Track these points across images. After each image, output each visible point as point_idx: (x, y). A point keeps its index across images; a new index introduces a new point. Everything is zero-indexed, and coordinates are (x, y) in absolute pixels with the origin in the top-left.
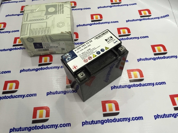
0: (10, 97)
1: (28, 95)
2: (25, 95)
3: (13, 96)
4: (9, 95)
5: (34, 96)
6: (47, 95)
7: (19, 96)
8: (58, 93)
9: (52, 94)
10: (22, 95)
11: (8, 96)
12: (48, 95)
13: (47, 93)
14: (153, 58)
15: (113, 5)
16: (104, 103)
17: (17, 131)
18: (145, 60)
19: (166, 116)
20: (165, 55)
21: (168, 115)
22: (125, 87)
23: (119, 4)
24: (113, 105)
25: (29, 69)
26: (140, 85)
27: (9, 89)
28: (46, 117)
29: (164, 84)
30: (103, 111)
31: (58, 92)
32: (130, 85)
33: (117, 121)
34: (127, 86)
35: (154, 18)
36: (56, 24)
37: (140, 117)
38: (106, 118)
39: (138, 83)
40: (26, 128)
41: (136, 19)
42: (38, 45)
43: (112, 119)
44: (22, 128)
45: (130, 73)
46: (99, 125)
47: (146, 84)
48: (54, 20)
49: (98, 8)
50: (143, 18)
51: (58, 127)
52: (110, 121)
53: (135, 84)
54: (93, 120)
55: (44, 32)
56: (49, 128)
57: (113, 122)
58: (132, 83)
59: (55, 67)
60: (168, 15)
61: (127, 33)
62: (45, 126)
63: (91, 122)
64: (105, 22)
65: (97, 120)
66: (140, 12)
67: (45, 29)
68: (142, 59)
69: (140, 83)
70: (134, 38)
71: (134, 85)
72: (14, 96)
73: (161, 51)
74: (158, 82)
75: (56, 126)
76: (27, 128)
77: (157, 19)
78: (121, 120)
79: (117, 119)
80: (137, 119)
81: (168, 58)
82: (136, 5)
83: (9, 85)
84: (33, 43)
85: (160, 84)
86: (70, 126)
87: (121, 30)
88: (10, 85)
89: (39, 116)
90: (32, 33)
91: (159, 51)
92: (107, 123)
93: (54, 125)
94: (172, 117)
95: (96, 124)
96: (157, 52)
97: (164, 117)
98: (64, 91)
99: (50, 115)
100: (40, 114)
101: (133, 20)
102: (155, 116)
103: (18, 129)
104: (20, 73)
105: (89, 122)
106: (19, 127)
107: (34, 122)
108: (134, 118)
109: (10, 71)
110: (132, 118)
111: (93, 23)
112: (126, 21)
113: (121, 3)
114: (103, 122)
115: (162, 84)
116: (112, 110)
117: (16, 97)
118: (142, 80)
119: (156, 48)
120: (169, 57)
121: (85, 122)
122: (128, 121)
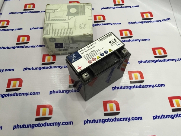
0: (14, 95)
1: (32, 93)
2: (28, 93)
3: (16, 94)
4: (13, 92)
5: (38, 94)
6: (50, 93)
7: (22, 93)
8: (61, 93)
9: (55, 93)
10: (25, 93)
11: (12, 94)
12: (52, 93)
13: (50, 92)
14: (154, 61)
15: (116, 6)
16: (105, 103)
17: (21, 128)
18: (146, 62)
19: (164, 117)
20: (166, 58)
21: (166, 116)
22: (126, 88)
23: (122, 6)
24: (114, 105)
25: (32, 68)
26: (140, 87)
27: (13, 87)
28: (49, 115)
29: (163, 86)
30: (105, 111)
31: (61, 91)
32: (130, 86)
33: (118, 121)
34: (127, 87)
35: (156, 21)
36: (78, 25)
37: (139, 117)
38: (107, 117)
39: (138, 84)
40: (29, 125)
41: (138, 22)
42: (59, 45)
43: (113, 119)
44: (26, 125)
45: (131, 75)
46: (101, 124)
47: (146, 86)
48: (76, 22)
49: (101, 9)
50: (145, 21)
51: (60, 125)
52: (110, 120)
53: (136, 85)
54: (94, 119)
55: (66, 33)
56: (52, 125)
57: (113, 121)
58: (133, 85)
59: (58, 67)
60: (170, 18)
61: (129, 35)
62: (48, 124)
63: (93, 120)
64: (108, 24)
65: (98, 119)
66: (142, 14)
67: (67, 30)
68: (143, 61)
69: (140, 85)
70: (135, 40)
71: (135, 87)
72: (18, 94)
73: (161, 54)
74: (158, 84)
75: (59, 124)
76: (31, 125)
77: (159, 23)
78: (121, 120)
79: (117, 119)
80: (136, 119)
81: (167, 61)
82: (138, 7)
83: (12, 82)
84: (55, 43)
85: (159, 86)
86: (72, 124)
87: (124, 32)
88: (14, 83)
89: (42, 114)
90: (54, 33)
91: (159, 54)
92: (108, 122)
93: (57, 123)
94: (170, 118)
95: (97, 123)
96: (158, 55)
97: (162, 118)
98: (67, 91)
99: (53, 113)
100: (43, 112)
101: (136, 22)
102: (153, 117)
103: (21, 126)
104: (24, 71)
105: (91, 121)
106: (23, 124)
107: (37, 119)
108: (134, 118)
109: (14, 69)
110: (132, 118)
111: (96, 23)
112: (129, 23)
113: (124, 4)
114: (104, 121)
115: (162, 86)
116: (113, 110)
117: (20, 94)
118: (142, 82)
119: (157, 51)
120: (169, 60)
121: (87, 120)
122: (128, 120)
